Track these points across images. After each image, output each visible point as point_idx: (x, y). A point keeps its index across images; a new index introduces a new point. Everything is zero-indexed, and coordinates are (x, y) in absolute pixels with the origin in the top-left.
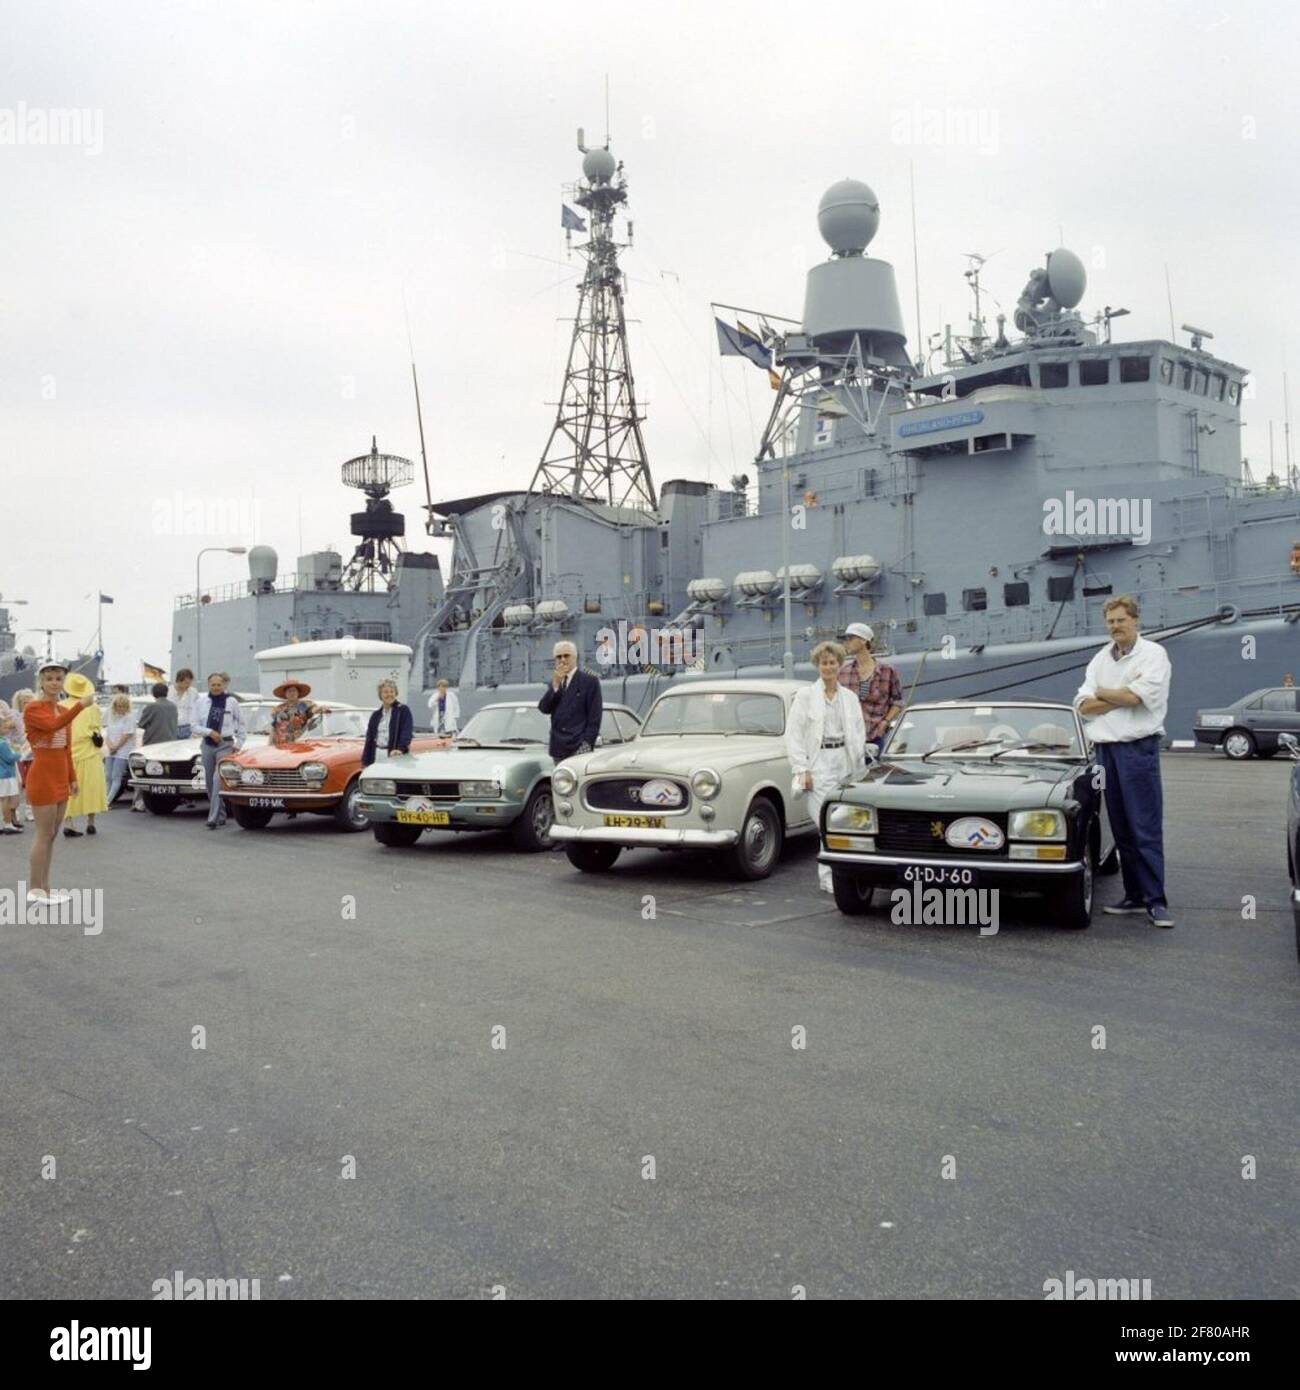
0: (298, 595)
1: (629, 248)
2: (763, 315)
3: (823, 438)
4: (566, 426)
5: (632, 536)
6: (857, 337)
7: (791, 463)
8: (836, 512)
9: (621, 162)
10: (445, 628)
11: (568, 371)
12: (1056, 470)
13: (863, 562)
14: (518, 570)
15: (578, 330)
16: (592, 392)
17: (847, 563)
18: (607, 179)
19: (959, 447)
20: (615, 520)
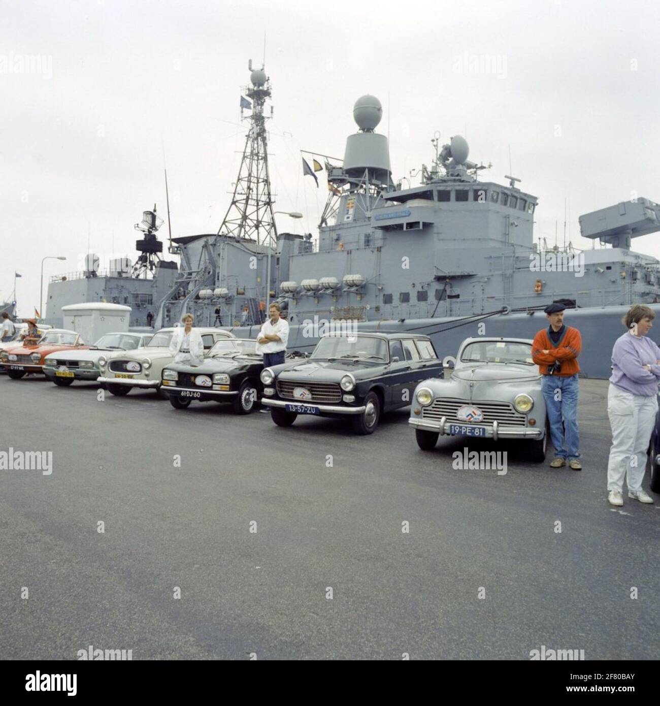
0: (108, 279)
1: (270, 119)
2: (326, 157)
3: (348, 218)
4: (237, 204)
5: (262, 259)
6: (367, 171)
7: (332, 229)
8: (348, 253)
9: (268, 77)
10: (174, 298)
11: (239, 177)
12: (442, 240)
13: (356, 277)
14: (209, 273)
15: (244, 157)
16: (249, 188)
17: (349, 278)
18: (262, 85)
19: (400, 227)
20: (255, 251)
